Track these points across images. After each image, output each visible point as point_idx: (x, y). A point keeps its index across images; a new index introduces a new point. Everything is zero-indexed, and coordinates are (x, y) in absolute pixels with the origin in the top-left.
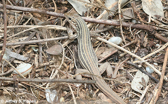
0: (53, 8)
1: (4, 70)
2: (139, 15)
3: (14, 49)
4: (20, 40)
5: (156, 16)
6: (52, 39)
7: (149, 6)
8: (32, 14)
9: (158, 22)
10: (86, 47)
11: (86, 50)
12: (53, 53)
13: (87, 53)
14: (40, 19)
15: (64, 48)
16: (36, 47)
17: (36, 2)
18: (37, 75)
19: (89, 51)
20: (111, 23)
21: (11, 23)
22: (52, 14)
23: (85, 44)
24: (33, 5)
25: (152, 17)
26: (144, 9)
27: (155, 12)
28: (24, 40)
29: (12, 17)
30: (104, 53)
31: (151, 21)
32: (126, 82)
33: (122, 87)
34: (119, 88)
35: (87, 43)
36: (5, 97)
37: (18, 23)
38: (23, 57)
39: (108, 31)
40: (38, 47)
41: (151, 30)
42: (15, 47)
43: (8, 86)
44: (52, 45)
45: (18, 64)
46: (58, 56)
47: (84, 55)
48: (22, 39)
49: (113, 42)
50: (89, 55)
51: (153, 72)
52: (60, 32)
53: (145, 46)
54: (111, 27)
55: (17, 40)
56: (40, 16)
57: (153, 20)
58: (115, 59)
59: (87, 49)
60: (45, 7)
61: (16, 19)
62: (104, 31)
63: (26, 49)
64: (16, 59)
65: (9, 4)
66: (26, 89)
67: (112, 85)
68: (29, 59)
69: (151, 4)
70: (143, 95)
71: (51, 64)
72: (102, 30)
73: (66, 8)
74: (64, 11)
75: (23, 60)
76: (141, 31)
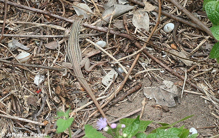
0: (62, 12)
1: (8, 55)
2: (126, 26)
3: (21, 40)
4: (27, 34)
5: (141, 29)
6: (53, 36)
7: (138, 21)
8: (43, 15)
9: (142, 34)
10: (72, 45)
11: (72, 48)
12: (50, 47)
13: (73, 50)
14: (49, 19)
15: (60, 44)
16: (38, 41)
17: (49, 6)
18: (33, 62)
19: (75, 48)
20: (101, 30)
21: (24, 20)
22: (55, 16)
23: (72, 43)
24: (46, 8)
25: (138, 30)
26: (133, 22)
27: (142, 25)
28: (30, 34)
29: (26, 15)
30: (90, 52)
31: (137, 32)
32: (100, 77)
33: (96, 80)
34: (94, 81)
35: (73, 42)
36: (2, 75)
37: (30, 20)
38: (25, 48)
39: (99, 36)
40: (39, 41)
41: (132, 39)
42: (22, 39)
43: (7, 68)
44: (52, 41)
45: (21, 52)
46: (54, 51)
47: (70, 51)
48: (29, 34)
49: (98, 45)
50: (74, 52)
51: (123, 72)
52: (60, 31)
53: (125, 51)
54: (102, 33)
55: (25, 34)
56: (49, 17)
57: (139, 32)
58: (97, 58)
59: (73, 46)
60: (56, 11)
61: (29, 17)
62: (95, 35)
63: (30, 42)
64: (20, 48)
65: (28, 5)
66: (21, 72)
67: (89, 78)
68: (31, 50)
69: (140, 19)
70: (107, 88)
71: (46, 55)
72: (94, 35)
73: (72, 14)
74: (69, 16)
75: (25, 49)
76: (125, 39)
